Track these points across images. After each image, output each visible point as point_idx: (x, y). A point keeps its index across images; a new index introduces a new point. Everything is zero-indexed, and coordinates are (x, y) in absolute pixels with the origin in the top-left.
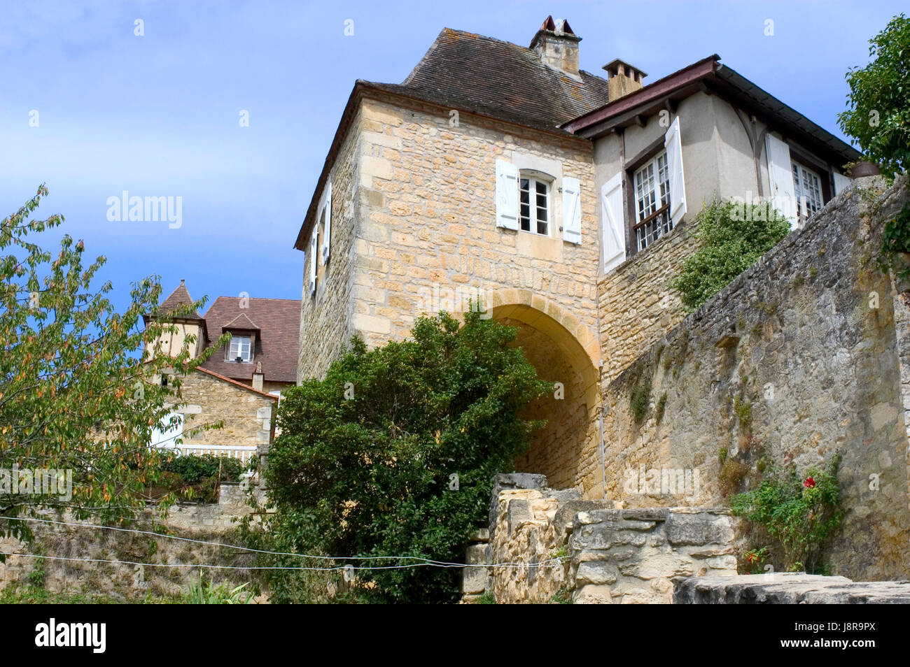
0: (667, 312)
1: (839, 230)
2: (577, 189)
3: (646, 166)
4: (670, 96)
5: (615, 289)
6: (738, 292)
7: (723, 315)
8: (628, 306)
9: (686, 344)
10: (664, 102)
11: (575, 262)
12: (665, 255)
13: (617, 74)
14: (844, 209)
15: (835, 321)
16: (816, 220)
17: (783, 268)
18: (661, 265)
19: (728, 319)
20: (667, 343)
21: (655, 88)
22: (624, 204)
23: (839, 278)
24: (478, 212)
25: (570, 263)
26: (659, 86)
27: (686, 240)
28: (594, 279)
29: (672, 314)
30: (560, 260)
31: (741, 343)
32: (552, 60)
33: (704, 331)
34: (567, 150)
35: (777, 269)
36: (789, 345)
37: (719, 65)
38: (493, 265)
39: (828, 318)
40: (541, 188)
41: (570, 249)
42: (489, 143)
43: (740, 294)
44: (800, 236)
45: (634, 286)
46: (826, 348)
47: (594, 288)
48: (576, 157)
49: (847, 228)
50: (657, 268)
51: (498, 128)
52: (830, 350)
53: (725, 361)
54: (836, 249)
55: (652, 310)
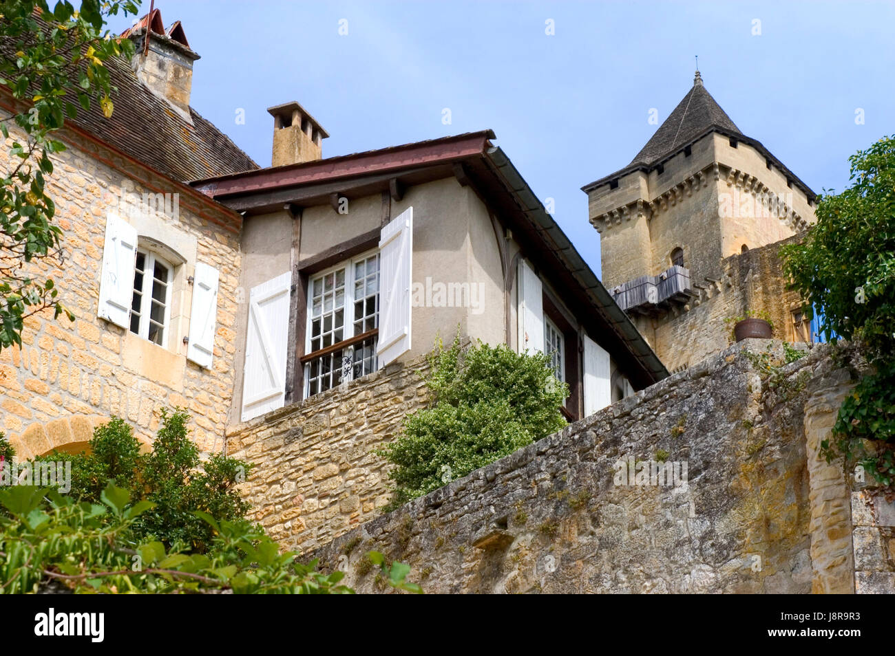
0: (353, 493)
1: (711, 403)
2: (214, 285)
3: (333, 270)
4: (399, 175)
5: (258, 446)
6: (516, 472)
7: (484, 502)
8: (280, 476)
9: (407, 540)
10: (387, 183)
11: (198, 396)
12: (360, 406)
13: (290, 125)
14: (722, 377)
15: (694, 527)
16: (670, 386)
17: (606, 446)
18: (349, 420)
19: (492, 509)
20: (366, 536)
21: (377, 159)
22: (290, 322)
23: (705, 469)
24: (73, 288)
25: (192, 395)
26: (384, 157)
27: (400, 390)
28: (221, 426)
29: (361, 496)
30: (178, 387)
31: (514, 545)
32: (153, 79)
33: (444, 523)
34: (206, 222)
35: (592, 447)
36: (605, 554)
37: (491, 146)
38: (85, 376)
39: (681, 522)
40: (160, 272)
41: (194, 373)
42: (101, 185)
43: (519, 476)
44: (639, 405)
45: (295, 447)
46: (674, 562)
47: (220, 441)
48: (217, 235)
49: (726, 403)
50: (342, 425)
51: (117, 165)
52: (681, 566)
53: (482, 569)
54: (703, 429)
55: (326, 486)
